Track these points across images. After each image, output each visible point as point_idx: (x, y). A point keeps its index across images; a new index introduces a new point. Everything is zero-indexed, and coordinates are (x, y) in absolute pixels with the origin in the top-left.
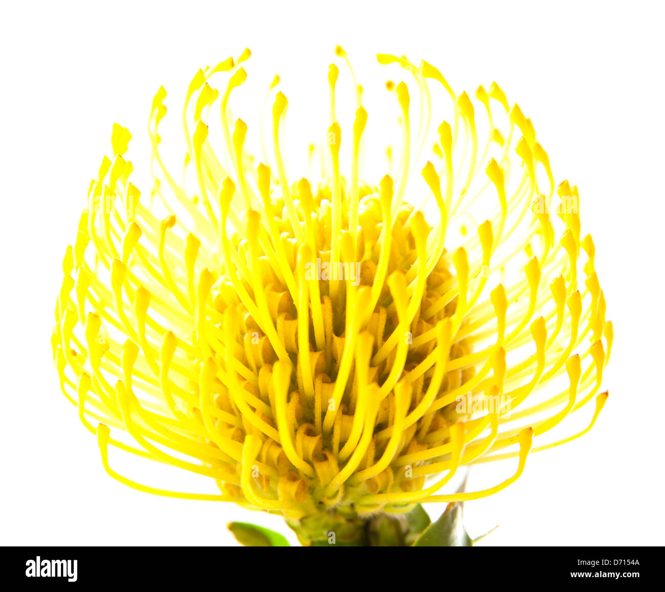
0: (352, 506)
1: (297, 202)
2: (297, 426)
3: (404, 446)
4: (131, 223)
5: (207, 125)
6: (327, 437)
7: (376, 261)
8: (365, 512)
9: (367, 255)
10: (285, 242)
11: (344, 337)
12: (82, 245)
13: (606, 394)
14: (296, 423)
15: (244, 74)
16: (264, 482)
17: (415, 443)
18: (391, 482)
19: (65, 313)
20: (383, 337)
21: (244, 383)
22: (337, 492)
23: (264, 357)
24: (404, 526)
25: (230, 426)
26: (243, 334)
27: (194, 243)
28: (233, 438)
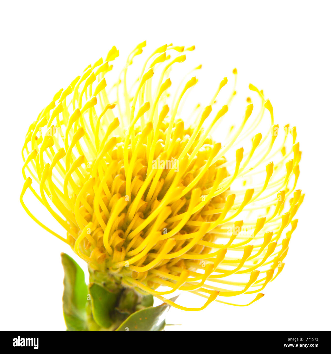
0: (121, 278)
1: (174, 129)
2: (116, 229)
3: (159, 266)
4: (94, 97)
5: (154, 72)
6: (127, 242)
7: (195, 176)
8: (125, 284)
9: (193, 171)
10: (159, 144)
11: (160, 202)
12: (68, 92)
13: (263, 295)
14: (117, 227)
15: (184, 58)
16: (88, 245)
17: (165, 267)
18: (144, 278)
19: (43, 118)
20: (178, 212)
21: (104, 196)
22: (118, 268)
23: (120, 190)
24: (140, 300)
25: (87, 212)
26: (117, 174)
27: (116, 123)
28: (85, 218)
